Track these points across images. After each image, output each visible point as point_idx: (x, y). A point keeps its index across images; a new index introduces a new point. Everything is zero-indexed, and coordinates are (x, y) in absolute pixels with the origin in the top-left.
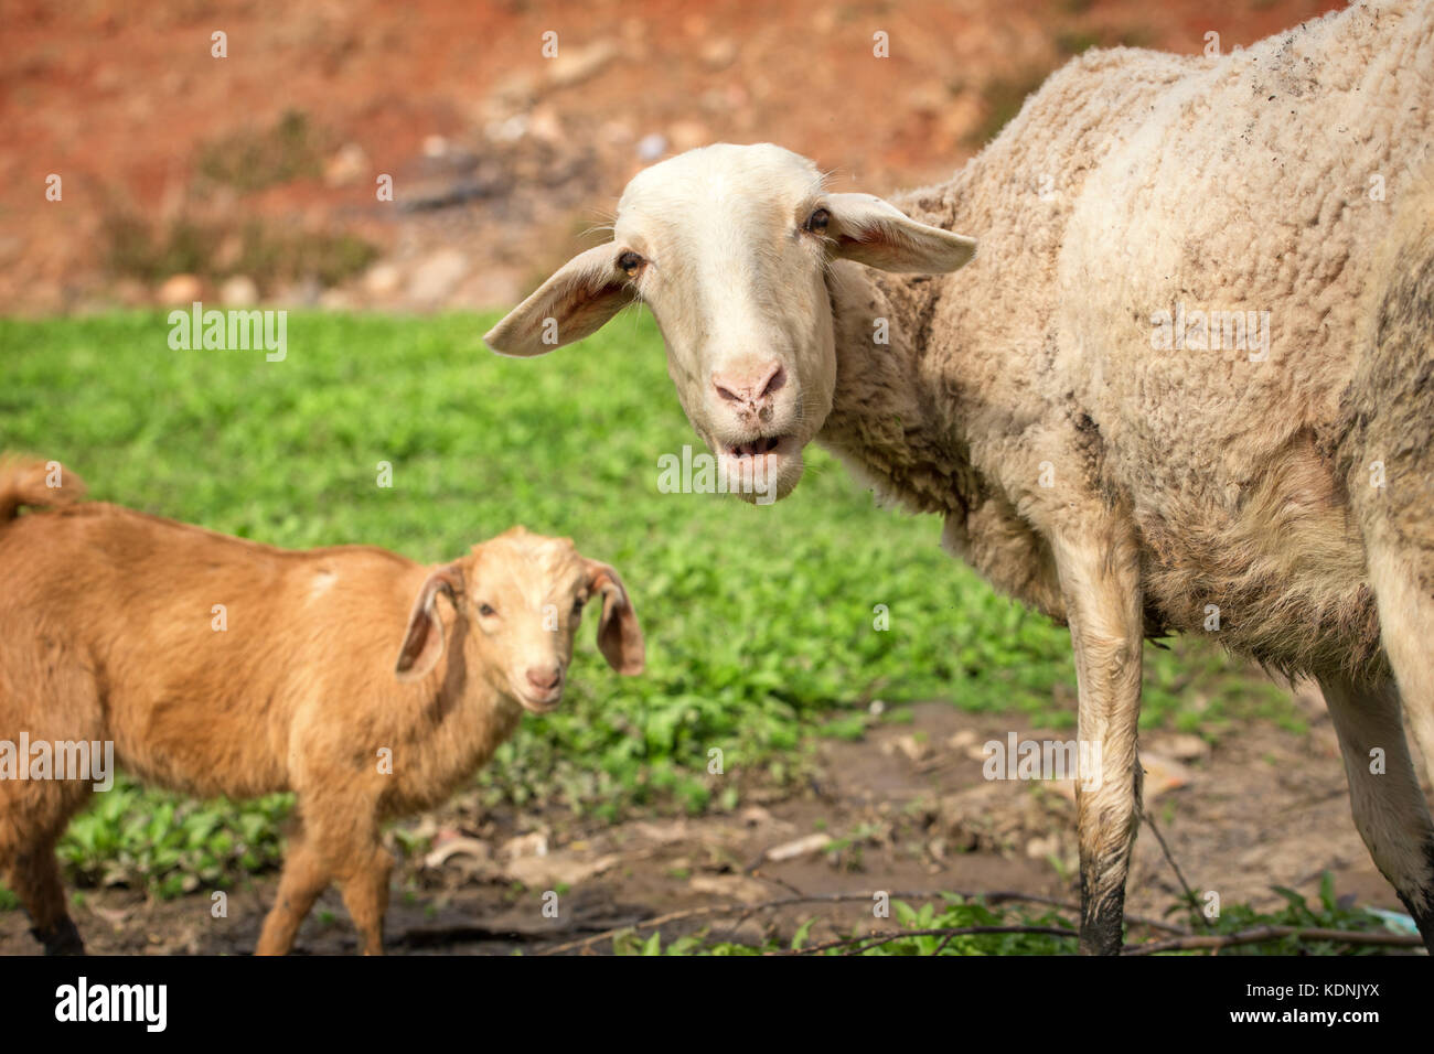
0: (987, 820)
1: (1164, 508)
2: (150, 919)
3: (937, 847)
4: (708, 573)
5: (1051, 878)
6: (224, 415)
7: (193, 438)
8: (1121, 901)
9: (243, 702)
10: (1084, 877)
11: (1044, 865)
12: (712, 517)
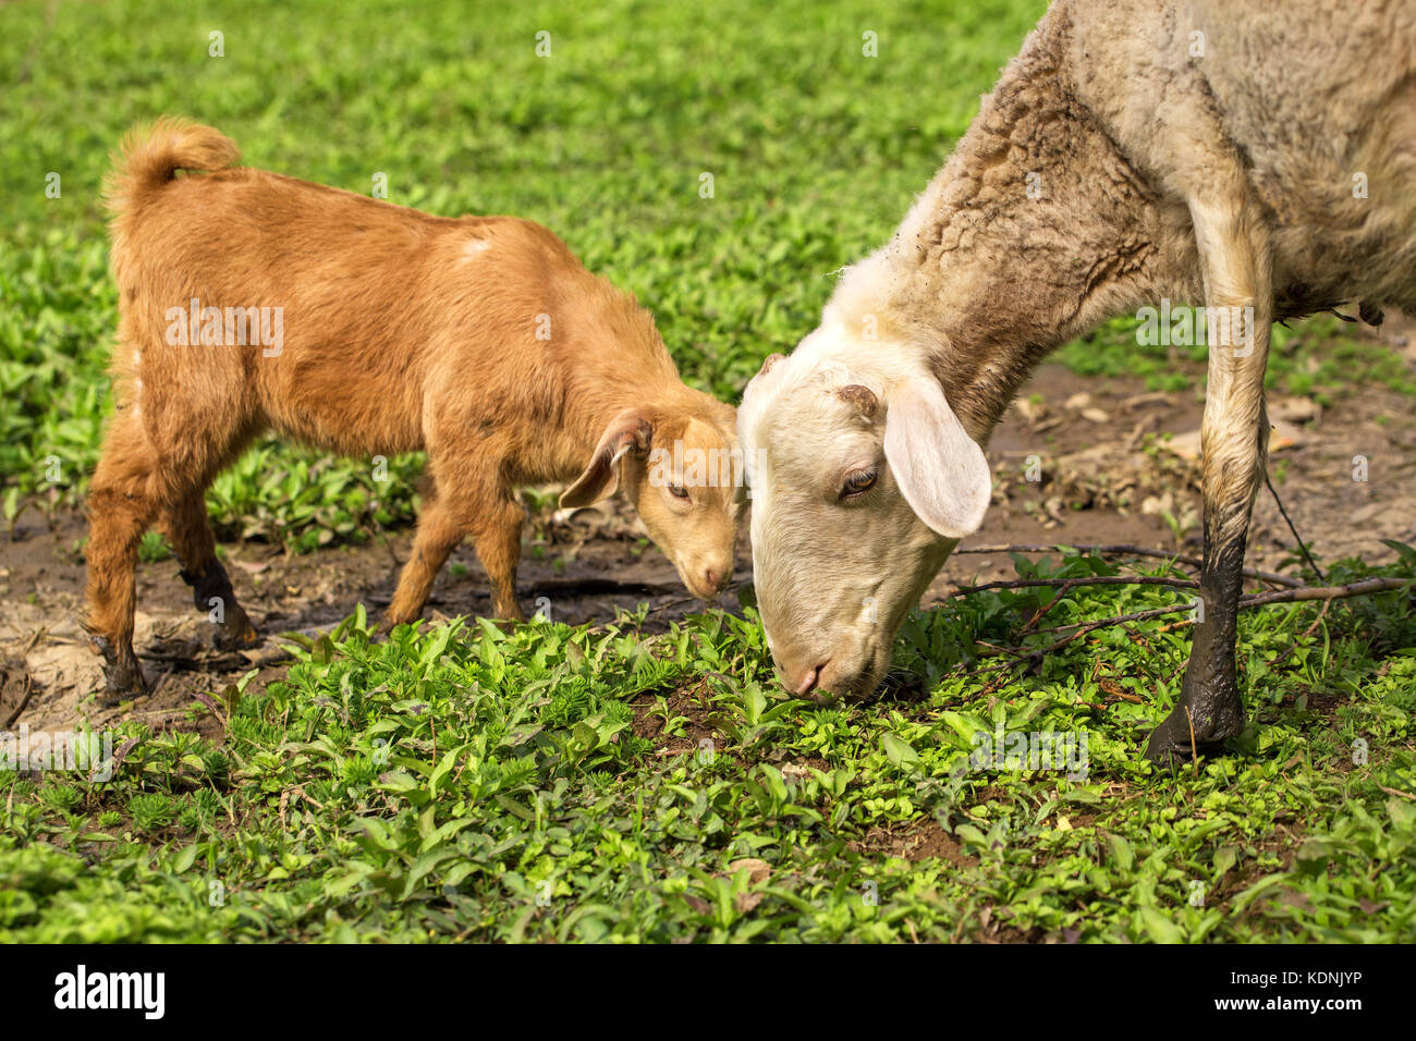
0: (1103, 478)
1: (1278, 165)
2: (288, 572)
3: (1053, 505)
4: (827, 239)
5: (1166, 534)
6: (348, 88)
7: (317, 111)
8: (1242, 551)
9: (385, 362)
10: (1207, 526)
11: (1159, 522)
12: (831, 185)
